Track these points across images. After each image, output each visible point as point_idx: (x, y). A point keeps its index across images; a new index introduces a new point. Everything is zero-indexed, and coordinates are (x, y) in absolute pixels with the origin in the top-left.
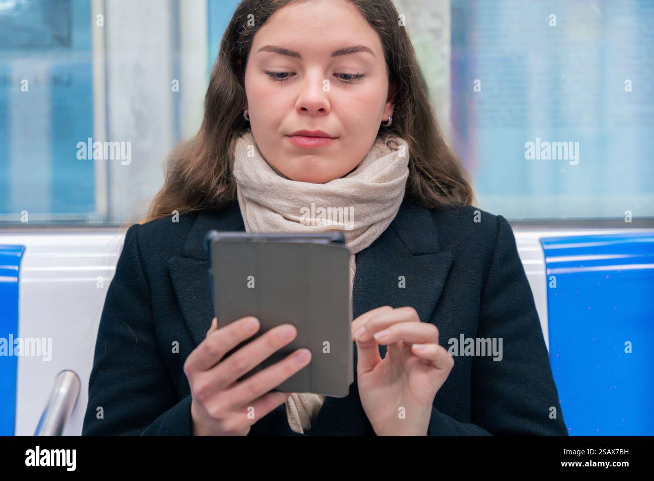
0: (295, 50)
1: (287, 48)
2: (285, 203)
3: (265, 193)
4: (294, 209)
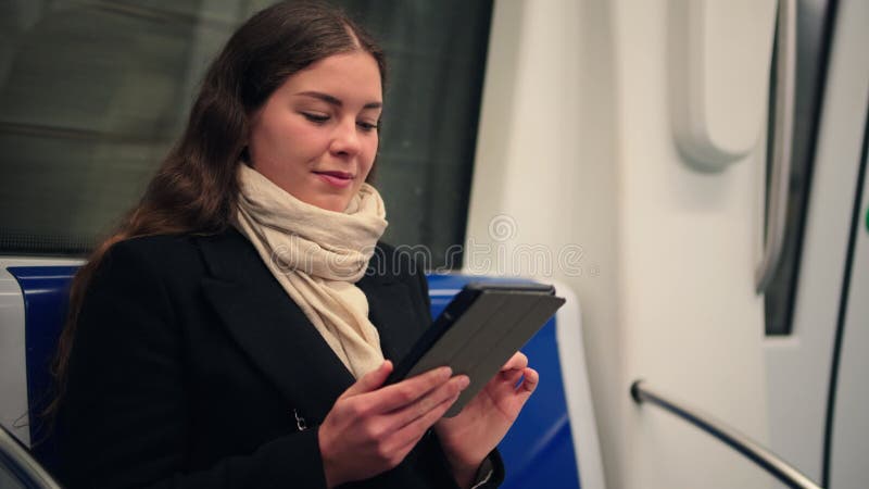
4: (331, 239)
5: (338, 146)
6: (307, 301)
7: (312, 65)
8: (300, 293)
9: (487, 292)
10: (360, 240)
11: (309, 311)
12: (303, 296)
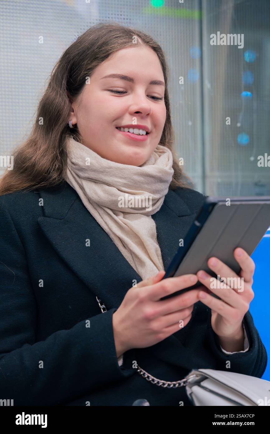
0: (131, 76)
1: (126, 75)
2: (119, 180)
3: (105, 173)
4: (125, 184)
5: (134, 108)
6: (110, 229)
7: (109, 57)
8: (106, 223)
9: (220, 203)
10: (147, 184)
11: (112, 236)
12: (108, 225)
